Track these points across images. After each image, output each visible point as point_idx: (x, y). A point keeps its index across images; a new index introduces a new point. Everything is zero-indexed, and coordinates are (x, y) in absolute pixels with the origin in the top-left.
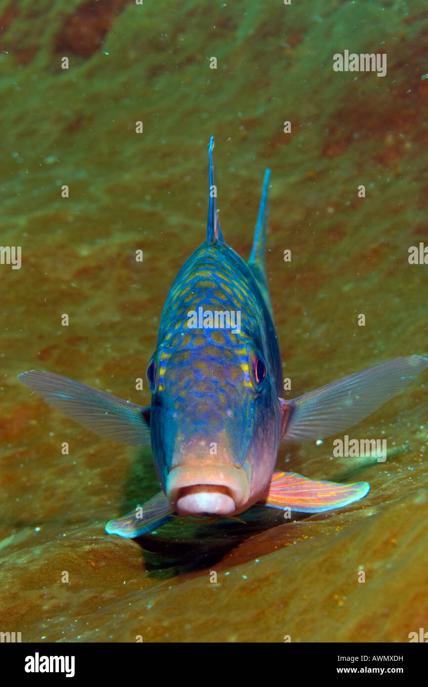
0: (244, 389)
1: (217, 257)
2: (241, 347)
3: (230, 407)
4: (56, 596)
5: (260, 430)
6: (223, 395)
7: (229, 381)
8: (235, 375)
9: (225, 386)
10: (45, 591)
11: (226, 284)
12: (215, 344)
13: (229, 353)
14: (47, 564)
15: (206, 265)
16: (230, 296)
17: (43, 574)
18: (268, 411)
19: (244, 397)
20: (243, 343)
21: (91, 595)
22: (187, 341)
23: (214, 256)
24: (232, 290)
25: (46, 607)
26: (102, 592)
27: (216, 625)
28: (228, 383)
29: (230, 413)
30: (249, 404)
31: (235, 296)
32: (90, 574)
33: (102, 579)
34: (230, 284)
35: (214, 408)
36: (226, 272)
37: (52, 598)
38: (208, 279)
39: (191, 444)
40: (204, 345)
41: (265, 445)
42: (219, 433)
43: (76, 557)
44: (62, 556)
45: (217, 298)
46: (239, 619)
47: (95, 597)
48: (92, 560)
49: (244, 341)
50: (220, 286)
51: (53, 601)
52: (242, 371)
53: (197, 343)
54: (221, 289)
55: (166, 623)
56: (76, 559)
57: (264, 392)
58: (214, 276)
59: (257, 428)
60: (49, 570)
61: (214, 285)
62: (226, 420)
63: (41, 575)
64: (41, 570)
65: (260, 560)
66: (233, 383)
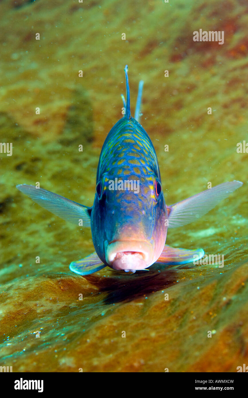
0: (150, 199)
1: (133, 125)
2: (149, 176)
3: (143, 209)
4: (44, 305)
5: (159, 222)
6: (140, 202)
7: (143, 195)
8: (146, 192)
9: (141, 197)
10: (38, 302)
11: (139, 141)
12: (136, 174)
13: (143, 179)
14: (38, 287)
15: (128, 130)
16: (142, 148)
17: (36, 293)
18: (162, 211)
19: (151, 204)
20: (150, 174)
21: (64, 305)
22: (120, 172)
23: (132, 125)
24: (143, 145)
25: (38, 311)
26: (70, 304)
27: (144, 326)
28: (143, 196)
29: (144, 212)
30: (153, 208)
31: (144, 148)
32: (61, 293)
33: (68, 296)
34: (141, 141)
35: (135, 209)
36: (139, 134)
37: (42, 306)
38: (130, 138)
39: (124, 229)
40: (130, 175)
41: (161, 229)
42: (139, 223)
43: (53, 284)
44: (46, 283)
45: (135, 149)
46: (155, 323)
47: (65, 307)
48: (62, 285)
49: (150, 173)
50: (136, 142)
51: (42, 308)
52: (150, 189)
53: (126, 173)
54: (137, 144)
55: (115, 324)
56: (53, 285)
57: (160, 201)
58: (133, 136)
59: (157, 220)
60: (39, 291)
61: (133, 142)
62: (142, 216)
63: (35, 293)
64: (34, 290)
65: (164, 291)
66: (145, 196)
